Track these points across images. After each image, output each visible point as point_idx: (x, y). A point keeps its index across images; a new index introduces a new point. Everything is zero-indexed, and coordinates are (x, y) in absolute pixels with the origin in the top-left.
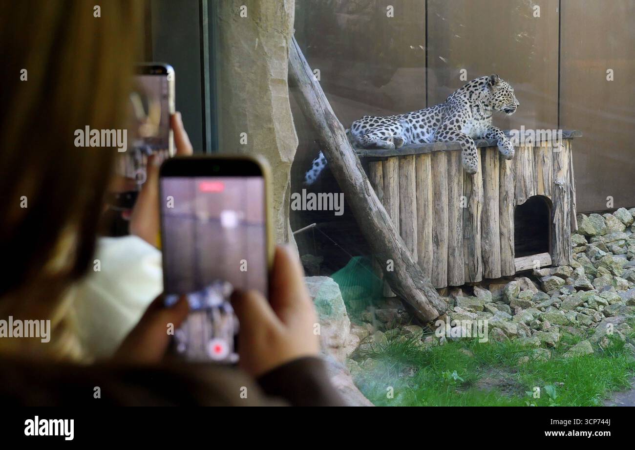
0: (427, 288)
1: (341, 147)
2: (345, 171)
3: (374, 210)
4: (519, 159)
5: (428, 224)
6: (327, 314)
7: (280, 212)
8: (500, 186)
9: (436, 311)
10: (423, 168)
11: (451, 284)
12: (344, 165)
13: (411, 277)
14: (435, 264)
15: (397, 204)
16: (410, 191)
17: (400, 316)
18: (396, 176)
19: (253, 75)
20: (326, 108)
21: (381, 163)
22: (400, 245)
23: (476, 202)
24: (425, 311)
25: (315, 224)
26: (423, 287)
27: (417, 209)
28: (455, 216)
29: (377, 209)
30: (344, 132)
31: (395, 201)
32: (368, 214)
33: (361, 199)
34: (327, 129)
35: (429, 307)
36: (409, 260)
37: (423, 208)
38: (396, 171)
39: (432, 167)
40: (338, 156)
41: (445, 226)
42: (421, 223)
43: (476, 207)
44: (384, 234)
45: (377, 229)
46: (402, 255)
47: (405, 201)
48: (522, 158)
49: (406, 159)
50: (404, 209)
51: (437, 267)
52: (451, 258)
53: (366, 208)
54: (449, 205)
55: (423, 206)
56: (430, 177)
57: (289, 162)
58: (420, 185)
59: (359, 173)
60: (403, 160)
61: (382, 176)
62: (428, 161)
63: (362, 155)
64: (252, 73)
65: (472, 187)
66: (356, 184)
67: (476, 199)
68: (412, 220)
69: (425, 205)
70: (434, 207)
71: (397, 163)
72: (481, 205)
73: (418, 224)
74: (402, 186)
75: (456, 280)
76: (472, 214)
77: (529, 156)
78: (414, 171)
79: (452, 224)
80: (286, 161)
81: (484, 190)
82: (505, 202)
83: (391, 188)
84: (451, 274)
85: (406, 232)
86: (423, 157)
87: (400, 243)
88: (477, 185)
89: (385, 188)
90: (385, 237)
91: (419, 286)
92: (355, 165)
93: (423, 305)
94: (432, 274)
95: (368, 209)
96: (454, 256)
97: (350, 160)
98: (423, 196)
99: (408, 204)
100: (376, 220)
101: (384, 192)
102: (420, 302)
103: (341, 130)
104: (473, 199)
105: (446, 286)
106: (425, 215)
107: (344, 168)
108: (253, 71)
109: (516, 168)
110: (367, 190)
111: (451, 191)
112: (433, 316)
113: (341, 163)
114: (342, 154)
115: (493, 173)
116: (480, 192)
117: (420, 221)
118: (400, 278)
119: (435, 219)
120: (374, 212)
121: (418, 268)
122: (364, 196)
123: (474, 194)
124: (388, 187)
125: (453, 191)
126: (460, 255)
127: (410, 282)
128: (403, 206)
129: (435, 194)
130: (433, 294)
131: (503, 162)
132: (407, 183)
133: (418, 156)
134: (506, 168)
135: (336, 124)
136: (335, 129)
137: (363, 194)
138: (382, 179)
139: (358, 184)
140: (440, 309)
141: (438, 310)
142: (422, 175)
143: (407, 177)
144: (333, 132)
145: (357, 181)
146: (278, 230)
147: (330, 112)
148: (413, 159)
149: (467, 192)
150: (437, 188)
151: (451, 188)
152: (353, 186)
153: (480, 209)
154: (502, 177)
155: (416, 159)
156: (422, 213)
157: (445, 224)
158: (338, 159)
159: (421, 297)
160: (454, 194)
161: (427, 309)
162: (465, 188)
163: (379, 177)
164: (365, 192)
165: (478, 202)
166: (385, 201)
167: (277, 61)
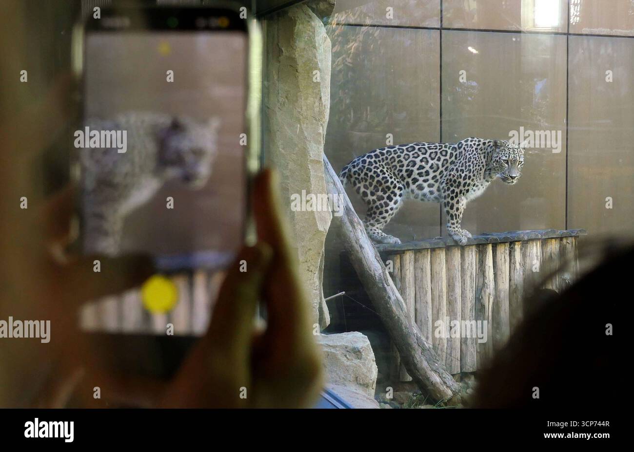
0: (442, 371)
1: (361, 241)
2: (364, 263)
3: (393, 298)
4: (528, 255)
5: (443, 314)
6: (359, 359)
7: (316, 275)
8: (510, 280)
9: (450, 391)
10: (438, 261)
11: (464, 370)
12: (363, 258)
13: (426, 360)
14: (449, 352)
15: (413, 295)
16: (425, 282)
17: (415, 398)
18: (412, 268)
19: (294, 155)
20: (348, 205)
21: (399, 256)
22: (415, 331)
23: (487, 294)
24: (440, 392)
25: (344, 292)
26: (438, 369)
27: (432, 299)
28: (467, 307)
29: (395, 298)
30: (363, 228)
31: (411, 292)
32: (387, 303)
33: (379, 288)
34: (348, 224)
35: (443, 388)
36: (424, 344)
37: (438, 299)
38: (412, 263)
39: (446, 261)
40: (357, 249)
41: (458, 316)
42: (436, 313)
43: (488, 299)
44: (401, 321)
45: (395, 317)
46: (417, 340)
47: (420, 292)
48: (531, 255)
49: (421, 253)
50: (419, 299)
51: (451, 353)
52: (464, 347)
53: (385, 296)
54: (462, 297)
55: (438, 297)
56: (444, 270)
57: (325, 232)
58: (435, 277)
59: (378, 265)
60: (418, 254)
61: (400, 269)
62: (442, 255)
63: (382, 249)
64: (294, 154)
65: (484, 280)
66: (375, 275)
67: (488, 291)
68: (426, 310)
69: (439, 296)
70: (448, 297)
71: (413, 257)
72: (492, 297)
73: (432, 313)
74: (417, 278)
75: (468, 367)
76: (484, 305)
77: (537, 253)
78: (429, 263)
79: (464, 315)
80: (322, 230)
81: (495, 284)
82: (515, 294)
83: (407, 280)
84: (464, 361)
85: (421, 321)
86: (438, 251)
87: (415, 330)
88: (489, 278)
89: (402, 279)
90: (402, 324)
91: (435, 368)
92: (374, 258)
93: (437, 386)
94: (446, 360)
95: (386, 297)
96: (466, 344)
97: (369, 252)
98: (438, 287)
99: (423, 295)
100: (394, 308)
101: (401, 283)
102: (435, 383)
103: (360, 225)
104: (485, 292)
105: (459, 372)
106: (440, 305)
107: (363, 259)
108: (295, 152)
109: (525, 263)
110: (387, 281)
111: (464, 284)
112: (447, 395)
113: (360, 255)
114: (361, 247)
115: (503, 267)
116: (491, 284)
117: (435, 312)
118: (416, 361)
119: (449, 309)
120: (393, 301)
121: (433, 352)
122: (383, 285)
123: (485, 287)
124: (405, 278)
125: (466, 283)
126: (472, 344)
127: (425, 364)
128: (418, 296)
129: (449, 286)
130: (447, 376)
131: (513, 257)
132: (422, 275)
133: (433, 250)
134: (515, 263)
135: (356, 219)
136: (355, 224)
137: (383, 284)
138: (400, 271)
139: (377, 274)
140: (454, 390)
141: (451, 390)
142: (436, 268)
143: (422, 269)
144: (354, 227)
145: (376, 272)
146: (314, 291)
147: (350, 209)
148: (428, 253)
149: (479, 285)
150: (451, 281)
151: (464, 280)
152: (372, 277)
153: (491, 300)
154: (512, 271)
155: (431, 253)
156: (436, 303)
157: (458, 314)
158: (357, 251)
159: (436, 378)
160: (467, 286)
161: (442, 389)
162: (477, 281)
163: (397, 269)
164: (384, 282)
165: (490, 294)
166: (402, 291)
167: (315, 145)
